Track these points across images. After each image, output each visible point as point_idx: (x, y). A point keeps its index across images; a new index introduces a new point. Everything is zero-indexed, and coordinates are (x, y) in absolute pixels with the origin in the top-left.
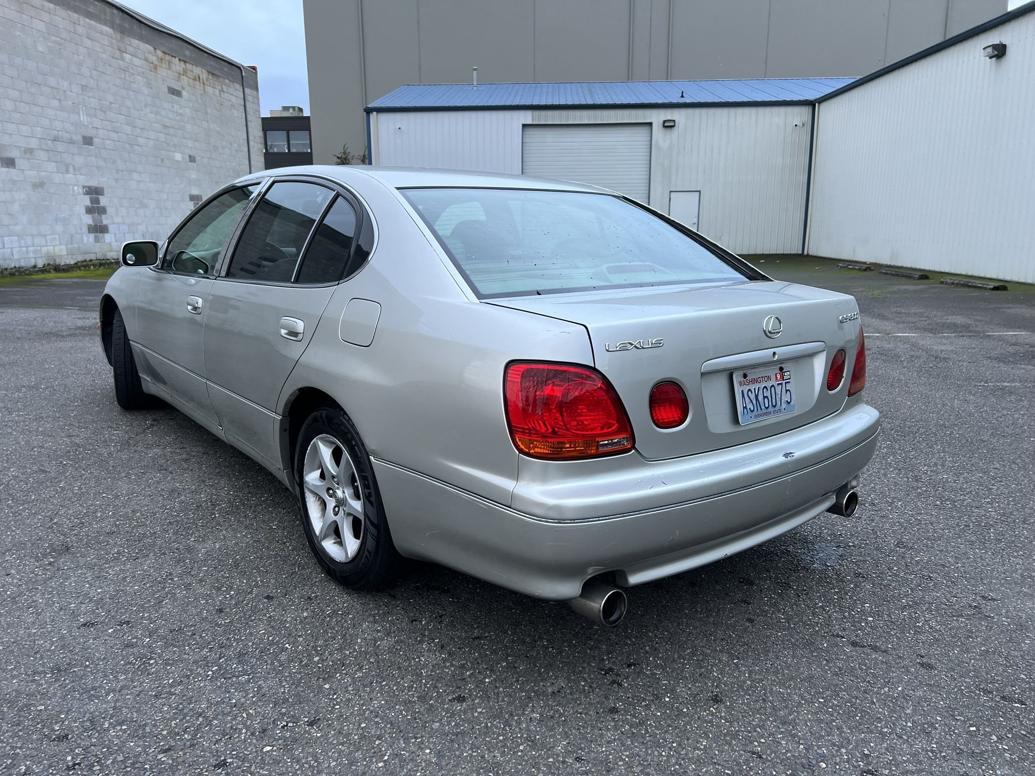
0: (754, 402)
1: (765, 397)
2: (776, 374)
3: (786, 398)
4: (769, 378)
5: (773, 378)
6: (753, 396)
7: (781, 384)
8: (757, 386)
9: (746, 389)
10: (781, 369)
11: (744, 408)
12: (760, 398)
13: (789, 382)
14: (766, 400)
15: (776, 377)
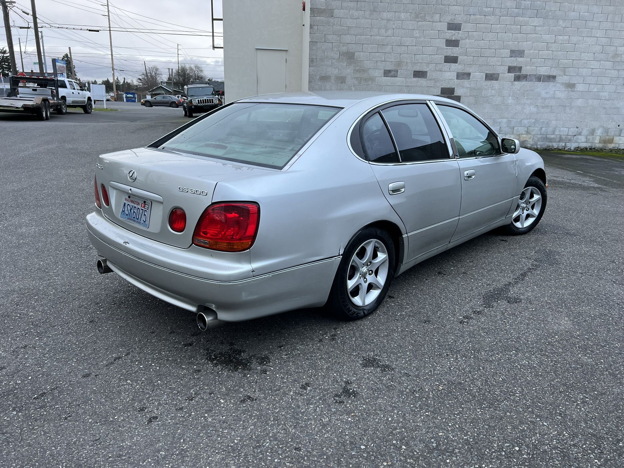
0: (129, 212)
1: (134, 212)
2: (142, 204)
3: (143, 218)
4: (139, 204)
5: (141, 204)
6: (129, 209)
7: (143, 210)
8: (132, 204)
9: (127, 203)
10: (145, 202)
11: (123, 211)
12: (132, 211)
13: (146, 211)
14: (134, 213)
15: (142, 205)
